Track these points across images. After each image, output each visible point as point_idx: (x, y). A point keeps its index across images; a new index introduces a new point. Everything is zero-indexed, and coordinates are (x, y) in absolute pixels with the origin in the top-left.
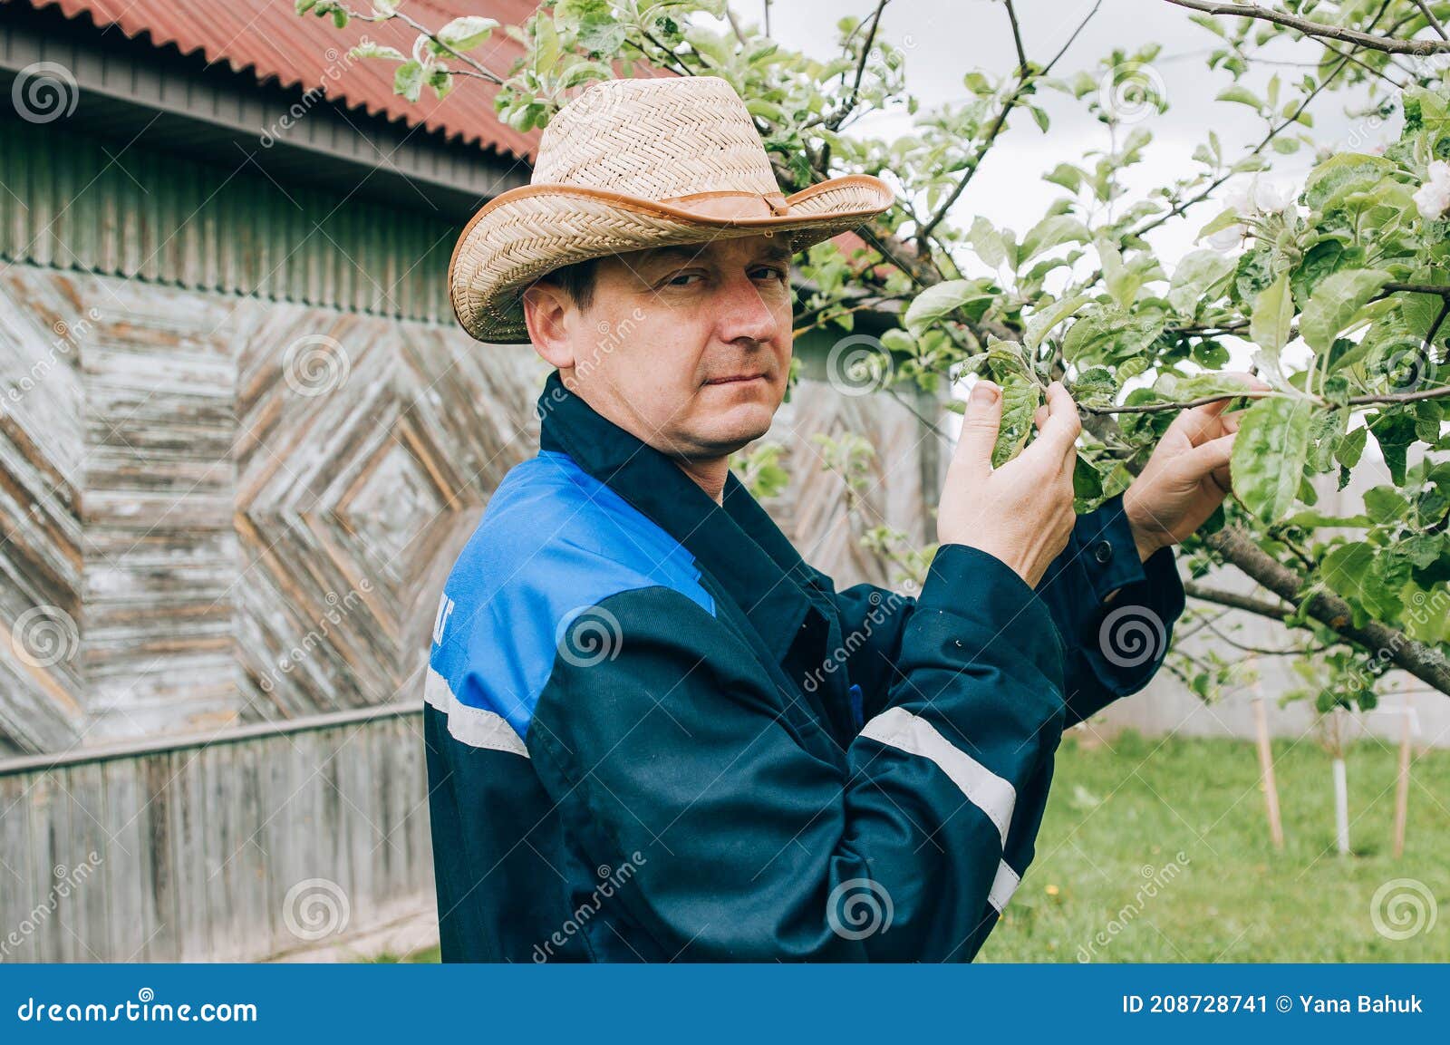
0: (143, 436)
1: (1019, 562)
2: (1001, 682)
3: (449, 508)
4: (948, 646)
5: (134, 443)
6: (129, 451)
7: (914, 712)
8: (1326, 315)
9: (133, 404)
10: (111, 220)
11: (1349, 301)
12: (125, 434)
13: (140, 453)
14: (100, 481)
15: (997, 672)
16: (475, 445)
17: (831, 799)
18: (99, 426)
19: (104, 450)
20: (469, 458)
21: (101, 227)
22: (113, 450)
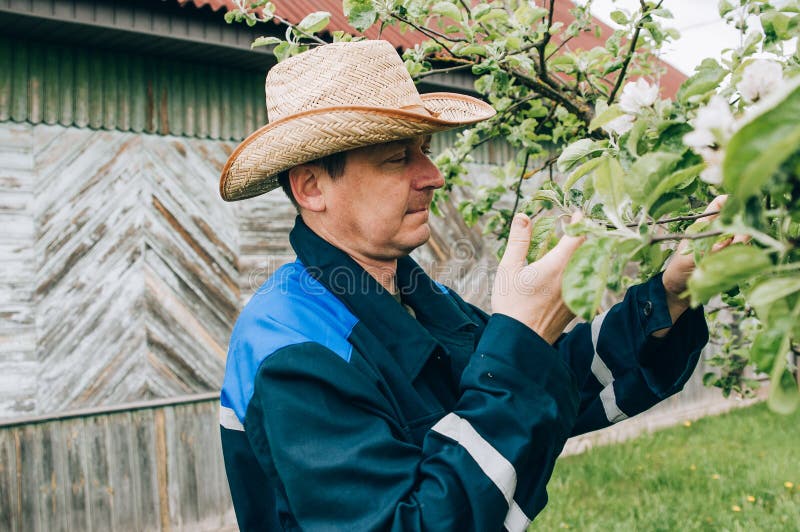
0: (270, 226)
1: (537, 324)
2: (511, 400)
3: (438, 259)
4: (484, 377)
5: (264, 230)
6: (263, 234)
7: (462, 417)
8: (641, 182)
9: (264, 209)
10: (250, 113)
11: (654, 174)
12: (260, 225)
13: (269, 234)
14: (248, 250)
15: (509, 394)
16: (454, 224)
17: (409, 467)
18: (247, 221)
19: (250, 233)
20: (451, 232)
21: (245, 118)
22: (255, 234)
